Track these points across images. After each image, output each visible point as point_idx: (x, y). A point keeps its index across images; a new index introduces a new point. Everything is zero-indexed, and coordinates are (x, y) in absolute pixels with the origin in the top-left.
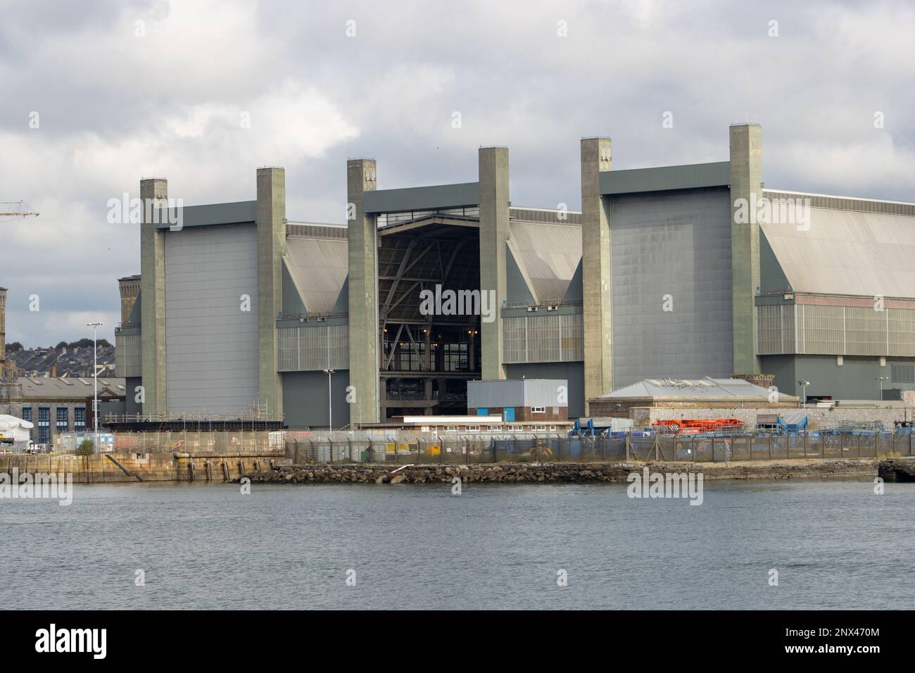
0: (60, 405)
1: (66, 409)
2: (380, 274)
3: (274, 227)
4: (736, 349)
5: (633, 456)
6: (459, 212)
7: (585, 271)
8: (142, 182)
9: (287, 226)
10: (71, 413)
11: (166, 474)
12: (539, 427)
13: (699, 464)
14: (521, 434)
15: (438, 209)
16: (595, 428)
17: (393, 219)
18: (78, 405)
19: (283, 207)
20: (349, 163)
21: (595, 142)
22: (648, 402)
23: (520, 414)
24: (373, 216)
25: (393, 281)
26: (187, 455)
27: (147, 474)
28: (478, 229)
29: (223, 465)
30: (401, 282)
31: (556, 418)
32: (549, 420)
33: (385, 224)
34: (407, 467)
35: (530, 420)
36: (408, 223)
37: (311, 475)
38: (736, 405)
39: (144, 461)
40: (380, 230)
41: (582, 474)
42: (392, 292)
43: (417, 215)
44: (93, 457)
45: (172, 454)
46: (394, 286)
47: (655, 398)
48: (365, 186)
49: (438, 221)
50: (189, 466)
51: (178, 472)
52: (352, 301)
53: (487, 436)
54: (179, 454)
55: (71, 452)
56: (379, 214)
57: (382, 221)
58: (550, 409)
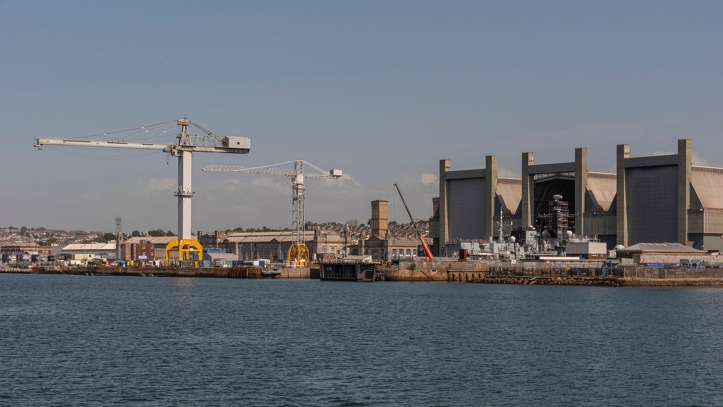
0: (407, 248)
1: (403, 250)
2: (535, 198)
3: (492, 179)
4: (679, 231)
5: (627, 276)
6: (567, 174)
7: (618, 198)
8: (440, 161)
9: (498, 179)
10: (412, 252)
11: (443, 278)
12: (595, 262)
13: (653, 279)
14: (586, 264)
15: (559, 173)
16: (613, 264)
17: (540, 176)
18: (415, 248)
19: (496, 172)
20: (523, 154)
21: (622, 146)
22: (640, 252)
23: (586, 256)
24: (532, 175)
25: (539, 201)
26: (452, 271)
27: (436, 278)
28: (574, 181)
29: (466, 275)
30: (543, 202)
31: (602, 259)
32: (599, 259)
33: (537, 179)
34: (537, 278)
35: (591, 259)
36: (546, 178)
37: (499, 280)
38: (676, 254)
39: (435, 273)
40: (535, 181)
41: (606, 282)
42: (539, 206)
43: (550, 175)
44: (415, 271)
45: (446, 270)
46: (540, 203)
47: (643, 250)
48: (529, 163)
49: (558, 178)
50: (453, 275)
51: (449, 277)
52: (523, 209)
53: (572, 266)
54: (449, 270)
55: (407, 269)
56: (534, 175)
57: (536, 177)
58: (599, 255)
